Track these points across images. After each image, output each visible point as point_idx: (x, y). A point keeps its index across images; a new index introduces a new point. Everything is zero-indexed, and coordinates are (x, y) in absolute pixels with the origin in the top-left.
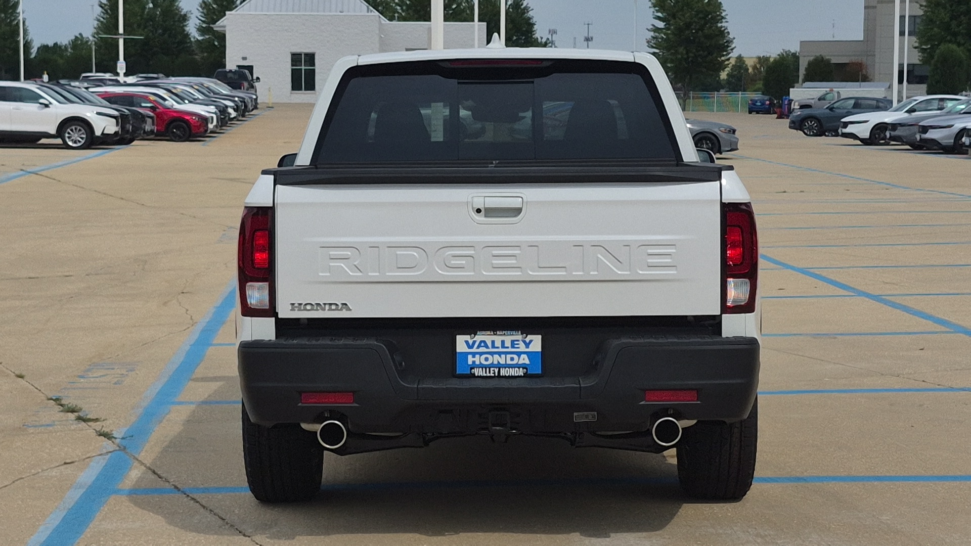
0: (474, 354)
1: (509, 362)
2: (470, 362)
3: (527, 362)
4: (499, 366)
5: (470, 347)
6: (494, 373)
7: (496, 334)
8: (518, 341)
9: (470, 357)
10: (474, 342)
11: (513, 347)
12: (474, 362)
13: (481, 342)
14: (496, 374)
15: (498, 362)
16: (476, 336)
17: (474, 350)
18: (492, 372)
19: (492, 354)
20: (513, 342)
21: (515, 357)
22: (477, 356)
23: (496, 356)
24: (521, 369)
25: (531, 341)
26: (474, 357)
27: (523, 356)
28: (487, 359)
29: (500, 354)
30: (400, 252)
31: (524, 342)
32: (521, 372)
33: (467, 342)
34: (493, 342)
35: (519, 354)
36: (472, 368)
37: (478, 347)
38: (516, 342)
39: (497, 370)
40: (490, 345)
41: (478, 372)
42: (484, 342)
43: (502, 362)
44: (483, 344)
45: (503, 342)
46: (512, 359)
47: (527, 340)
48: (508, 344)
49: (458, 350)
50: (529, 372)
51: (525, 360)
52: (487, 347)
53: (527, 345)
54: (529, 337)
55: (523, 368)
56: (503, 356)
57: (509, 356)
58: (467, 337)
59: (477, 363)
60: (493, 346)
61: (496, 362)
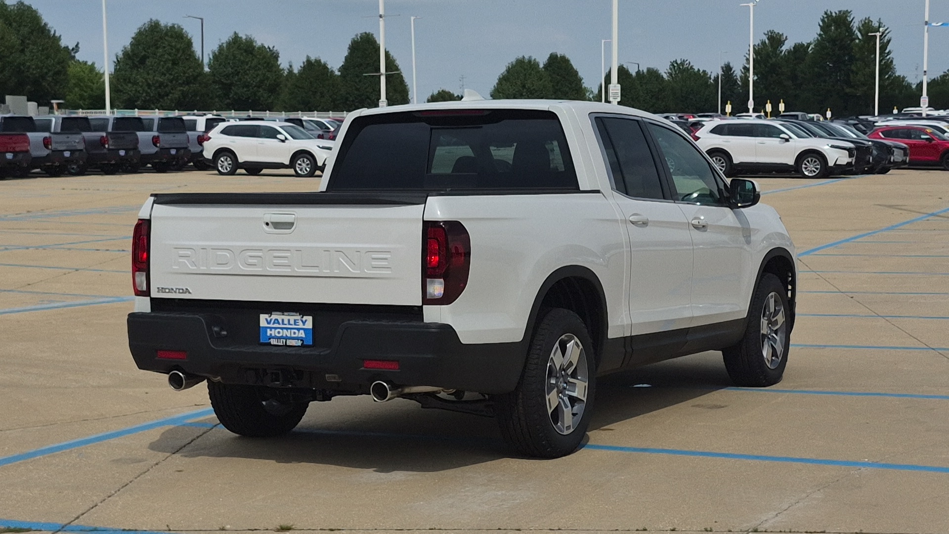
0: (271, 328)
1: (293, 335)
2: (268, 334)
3: (303, 335)
4: (287, 338)
5: (269, 323)
6: (283, 343)
7: (283, 315)
8: (298, 320)
9: (268, 330)
10: (271, 320)
11: (295, 324)
12: (271, 334)
13: (275, 319)
14: (284, 344)
15: (286, 335)
16: (272, 316)
19: (282, 328)
20: (295, 321)
21: (296, 331)
22: (273, 330)
23: (285, 331)
24: (299, 341)
25: (306, 321)
26: (271, 330)
27: (302, 331)
28: (279, 333)
29: (287, 329)
30: (219, 253)
31: (302, 321)
32: (299, 343)
33: (267, 320)
34: (283, 320)
35: (299, 329)
36: (270, 339)
37: (274, 323)
38: (297, 321)
39: (284, 341)
40: (281, 322)
41: (273, 342)
42: (277, 320)
43: (289, 335)
44: (276, 322)
45: (289, 320)
46: (295, 333)
47: (304, 319)
48: (292, 322)
49: (261, 325)
50: (305, 343)
51: (302, 334)
52: (279, 323)
53: (304, 323)
54: (305, 318)
55: (301, 340)
56: (289, 331)
57: (293, 331)
58: (266, 316)
59: (273, 335)
60: (283, 324)
61: (284, 335)
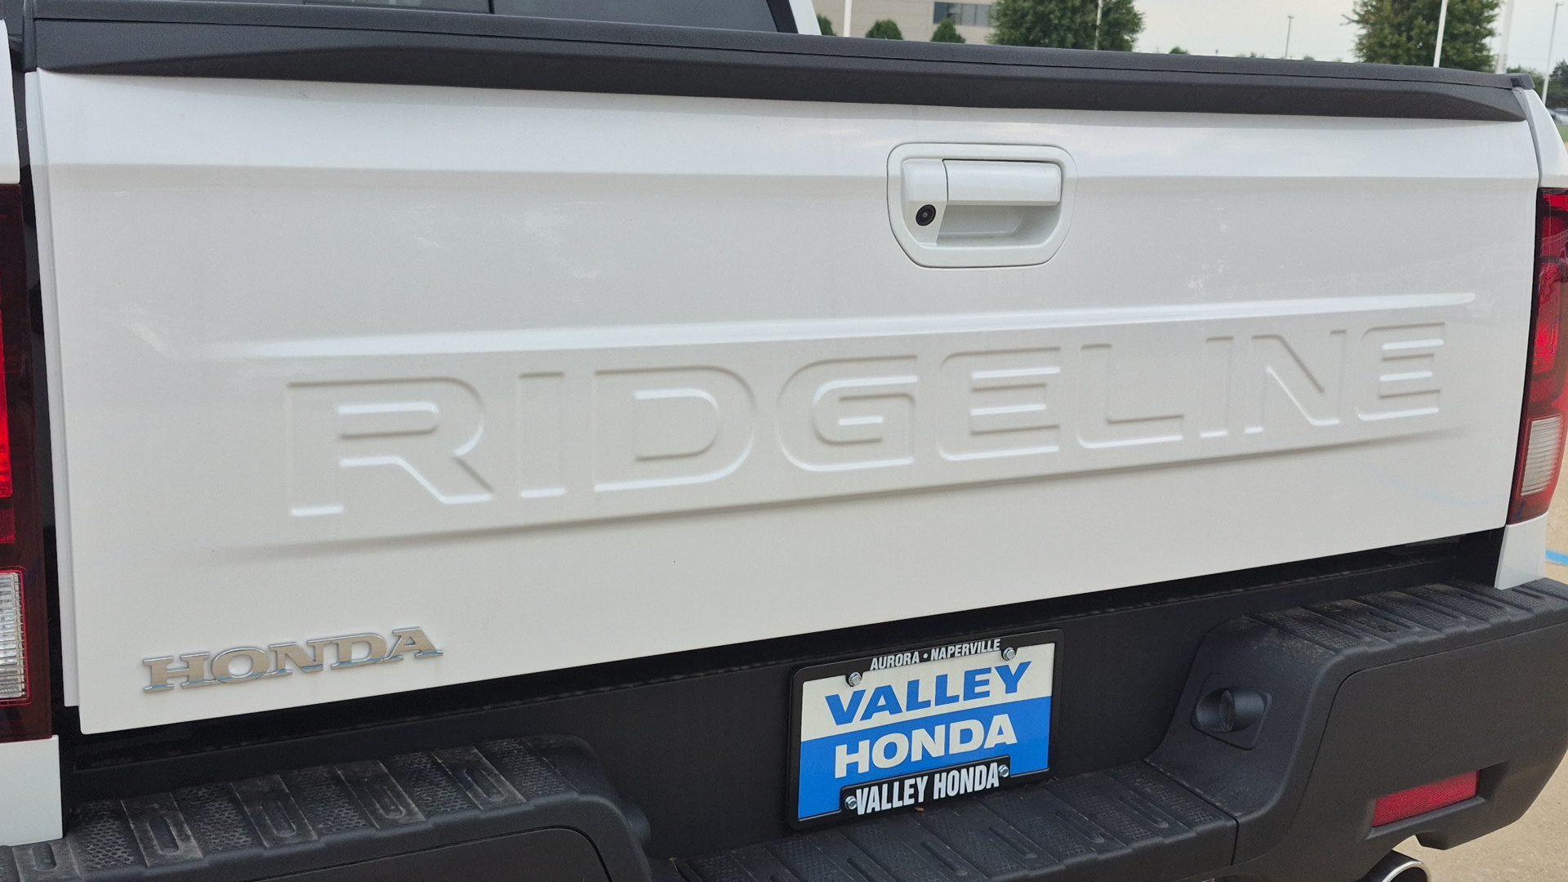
0: (852, 742)
1: (957, 748)
2: (840, 772)
3: (1010, 738)
4: (931, 768)
6: (915, 796)
9: (841, 750)
10: (857, 697)
11: (969, 694)
12: (852, 768)
17: (857, 724)
18: (908, 791)
20: (970, 676)
22: (864, 745)
24: (994, 766)
25: (1023, 667)
26: (853, 749)
29: (929, 724)
31: (1003, 671)
32: (989, 777)
33: (833, 701)
39: (922, 784)
48: (955, 687)
51: (1003, 732)
52: (894, 707)
53: (1011, 680)
57: (956, 728)
59: (863, 768)
